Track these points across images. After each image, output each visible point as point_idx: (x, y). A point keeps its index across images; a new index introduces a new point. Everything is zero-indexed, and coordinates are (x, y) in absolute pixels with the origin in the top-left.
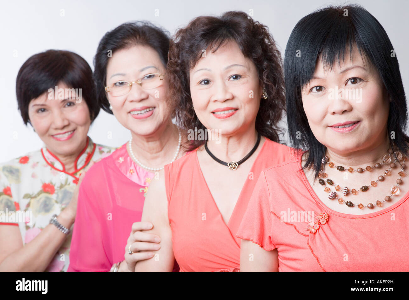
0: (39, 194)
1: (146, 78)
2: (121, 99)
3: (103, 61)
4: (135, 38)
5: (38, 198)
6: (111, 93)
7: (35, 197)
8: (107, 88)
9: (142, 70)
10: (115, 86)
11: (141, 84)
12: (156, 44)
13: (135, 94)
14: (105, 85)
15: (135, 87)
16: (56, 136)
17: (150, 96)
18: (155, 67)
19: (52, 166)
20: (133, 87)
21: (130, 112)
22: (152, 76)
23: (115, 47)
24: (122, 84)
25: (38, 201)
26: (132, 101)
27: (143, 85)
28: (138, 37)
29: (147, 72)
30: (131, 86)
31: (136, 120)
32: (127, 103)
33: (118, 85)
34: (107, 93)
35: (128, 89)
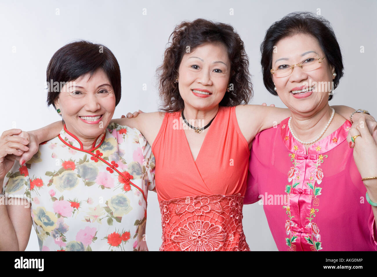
0: (60, 172)
1: (306, 61)
2: (284, 80)
3: (269, 47)
4: (298, 27)
5: (60, 176)
6: (275, 75)
7: (57, 175)
8: (272, 71)
9: (303, 55)
10: (279, 69)
11: (302, 67)
12: (317, 32)
13: (297, 75)
14: (271, 68)
15: (297, 69)
16: (83, 118)
17: (309, 77)
18: (315, 52)
19: (71, 146)
20: (295, 69)
21: (291, 92)
22: (312, 60)
23: (280, 34)
24: (285, 66)
25: (61, 178)
26: (293, 82)
27: (304, 68)
28: (300, 27)
29: (307, 56)
30: (293, 68)
31: (297, 99)
32: (289, 83)
33: (282, 68)
34: (272, 75)
35: (291, 71)
